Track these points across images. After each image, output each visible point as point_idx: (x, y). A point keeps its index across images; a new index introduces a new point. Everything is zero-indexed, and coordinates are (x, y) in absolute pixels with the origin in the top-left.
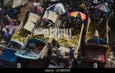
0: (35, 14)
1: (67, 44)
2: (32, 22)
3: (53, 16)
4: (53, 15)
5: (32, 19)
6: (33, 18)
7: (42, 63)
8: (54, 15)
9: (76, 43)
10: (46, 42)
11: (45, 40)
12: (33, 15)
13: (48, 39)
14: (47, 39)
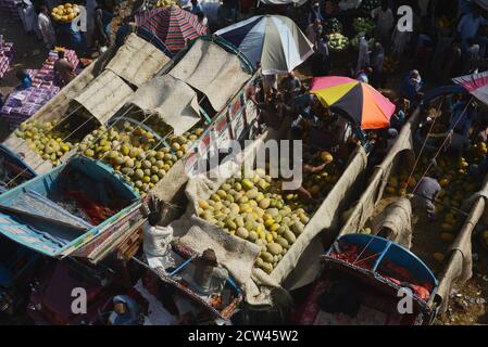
0: (151, 47)
1: (234, 225)
2: (126, 82)
3: (221, 75)
4: (221, 71)
5: (128, 64)
6: (137, 62)
7: (104, 283)
8: (226, 70)
9: (283, 235)
10: (141, 189)
11: (140, 179)
12: (139, 46)
13: (156, 177)
14: (148, 179)
